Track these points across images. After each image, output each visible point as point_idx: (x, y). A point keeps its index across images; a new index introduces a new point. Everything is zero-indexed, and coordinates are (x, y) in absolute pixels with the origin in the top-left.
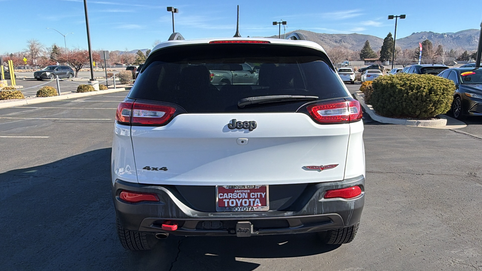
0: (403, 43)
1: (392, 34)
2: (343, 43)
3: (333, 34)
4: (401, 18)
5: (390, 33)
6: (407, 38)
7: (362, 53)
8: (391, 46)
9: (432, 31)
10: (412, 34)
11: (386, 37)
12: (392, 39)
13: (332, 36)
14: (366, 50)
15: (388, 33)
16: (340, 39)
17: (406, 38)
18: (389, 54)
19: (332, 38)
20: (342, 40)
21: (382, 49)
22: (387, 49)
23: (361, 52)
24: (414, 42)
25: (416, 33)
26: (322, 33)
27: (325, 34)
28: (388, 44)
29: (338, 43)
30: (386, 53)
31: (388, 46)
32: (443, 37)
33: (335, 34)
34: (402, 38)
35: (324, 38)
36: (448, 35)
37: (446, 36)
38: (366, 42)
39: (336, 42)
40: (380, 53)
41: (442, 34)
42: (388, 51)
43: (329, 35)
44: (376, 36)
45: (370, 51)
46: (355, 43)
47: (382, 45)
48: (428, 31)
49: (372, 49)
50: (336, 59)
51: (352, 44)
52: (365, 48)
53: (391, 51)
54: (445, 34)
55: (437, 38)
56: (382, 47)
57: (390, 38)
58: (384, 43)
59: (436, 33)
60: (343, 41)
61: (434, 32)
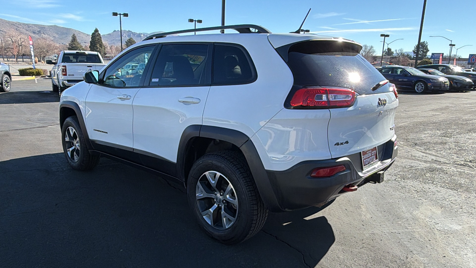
0: (107, 39)
1: (98, 29)
2: (43, 35)
3: (29, 24)
4: (125, 16)
5: (96, 29)
6: (110, 34)
7: (71, 47)
8: (99, 42)
9: (131, 31)
10: (114, 32)
11: (93, 32)
12: (99, 35)
13: (28, 25)
14: (74, 44)
15: (95, 29)
16: (39, 30)
17: (108, 34)
18: (98, 49)
19: (29, 28)
20: (41, 31)
21: (90, 44)
22: (96, 44)
23: (69, 46)
24: (116, 39)
25: (117, 30)
26: (15, 21)
27: (19, 23)
28: (96, 40)
29: (37, 34)
30: (95, 48)
31: (96, 42)
32: (141, 37)
33: (31, 23)
34: (105, 34)
35: (18, 27)
36: (144, 35)
37: (143, 36)
38: (73, 35)
39: (34, 33)
40: (90, 48)
41: (139, 34)
42: (97, 47)
43: (24, 24)
44: (79, 31)
45: (79, 45)
46: (57, 36)
47: (91, 40)
48: (128, 30)
49: (80, 44)
50: (47, 52)
51: (53, 36)
52: (73, 42)
53: (100, 46)
54: (141, 34)
55: (136, 37)
56: (91, 41)
57: (97, 33)
58: (92, 38)
59: (135, 33)
60: (42, 33)
61: (132, 31)
